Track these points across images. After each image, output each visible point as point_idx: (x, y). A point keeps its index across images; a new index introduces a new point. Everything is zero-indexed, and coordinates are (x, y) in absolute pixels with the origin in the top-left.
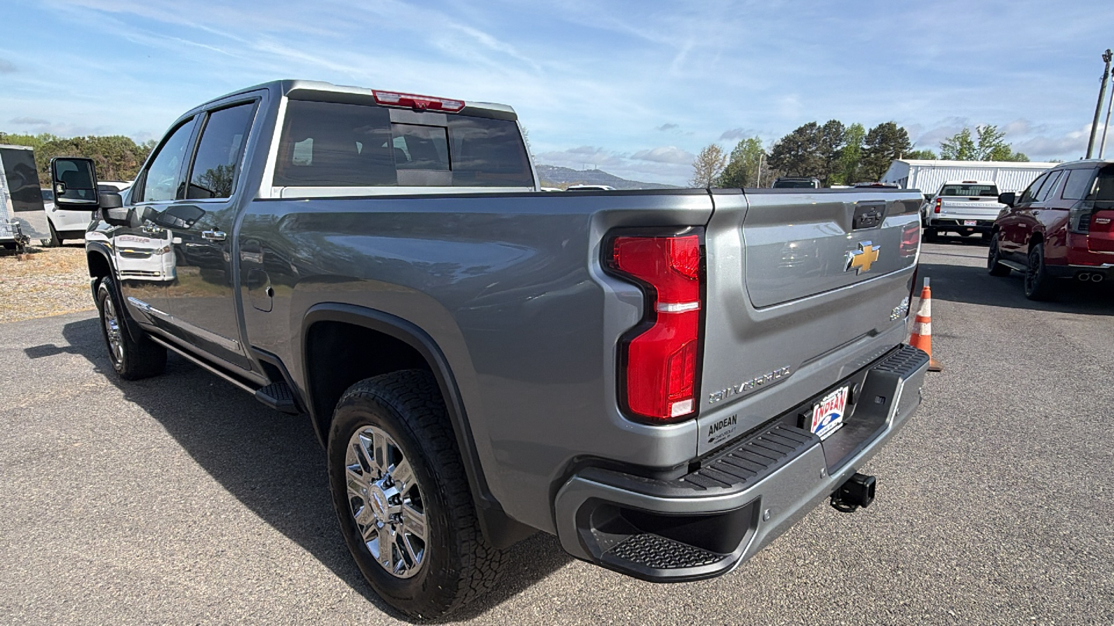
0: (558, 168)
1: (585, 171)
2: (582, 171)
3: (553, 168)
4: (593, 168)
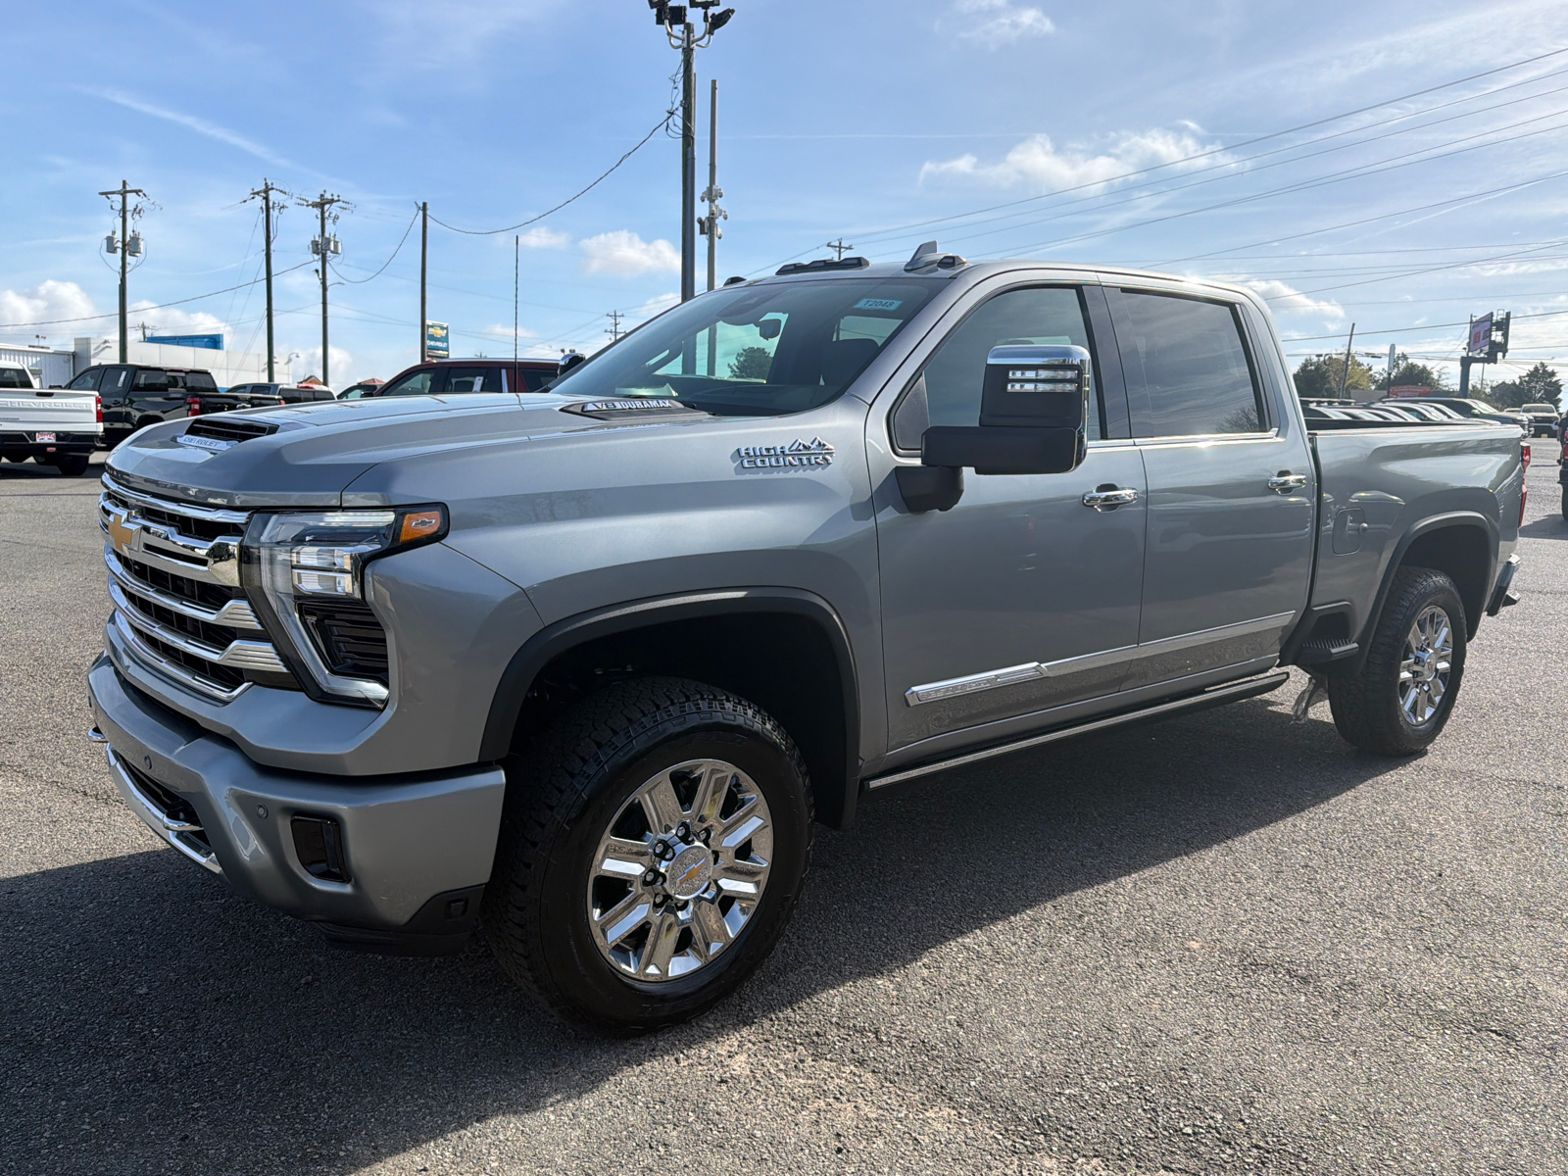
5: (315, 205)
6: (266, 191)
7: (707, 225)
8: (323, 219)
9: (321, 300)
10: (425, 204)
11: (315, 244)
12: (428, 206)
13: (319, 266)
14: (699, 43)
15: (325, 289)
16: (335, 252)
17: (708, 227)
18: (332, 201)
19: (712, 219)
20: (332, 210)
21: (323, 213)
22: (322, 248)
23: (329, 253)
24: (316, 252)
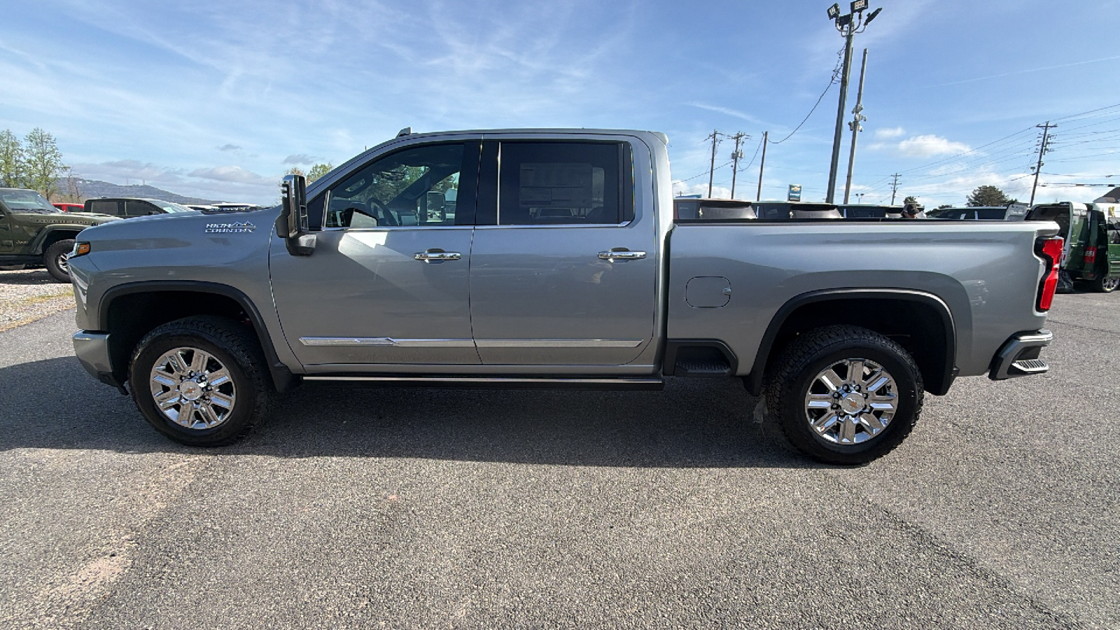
0: (91, 181)
1: (130, 186)
2: (126, 186)
3: (84, 181)
4: (141, 184)
5: (734, 138)
6: (715, 135)
7: (853, 125)
8: (737, 144)
9: (732, 178)
10: (766, 133)
11: (733, 154)
12: (768, 133)
13: (733, 164)
14: (857, 31)
15: (735, 173)
16: (741, 157)
17: (854, 126)
18: (741, 136)
19: (856, 123)
20: (742, 139)
21: (737, 141)
22: (735, 156)
23: (738, 158)
24: (733, 158)
